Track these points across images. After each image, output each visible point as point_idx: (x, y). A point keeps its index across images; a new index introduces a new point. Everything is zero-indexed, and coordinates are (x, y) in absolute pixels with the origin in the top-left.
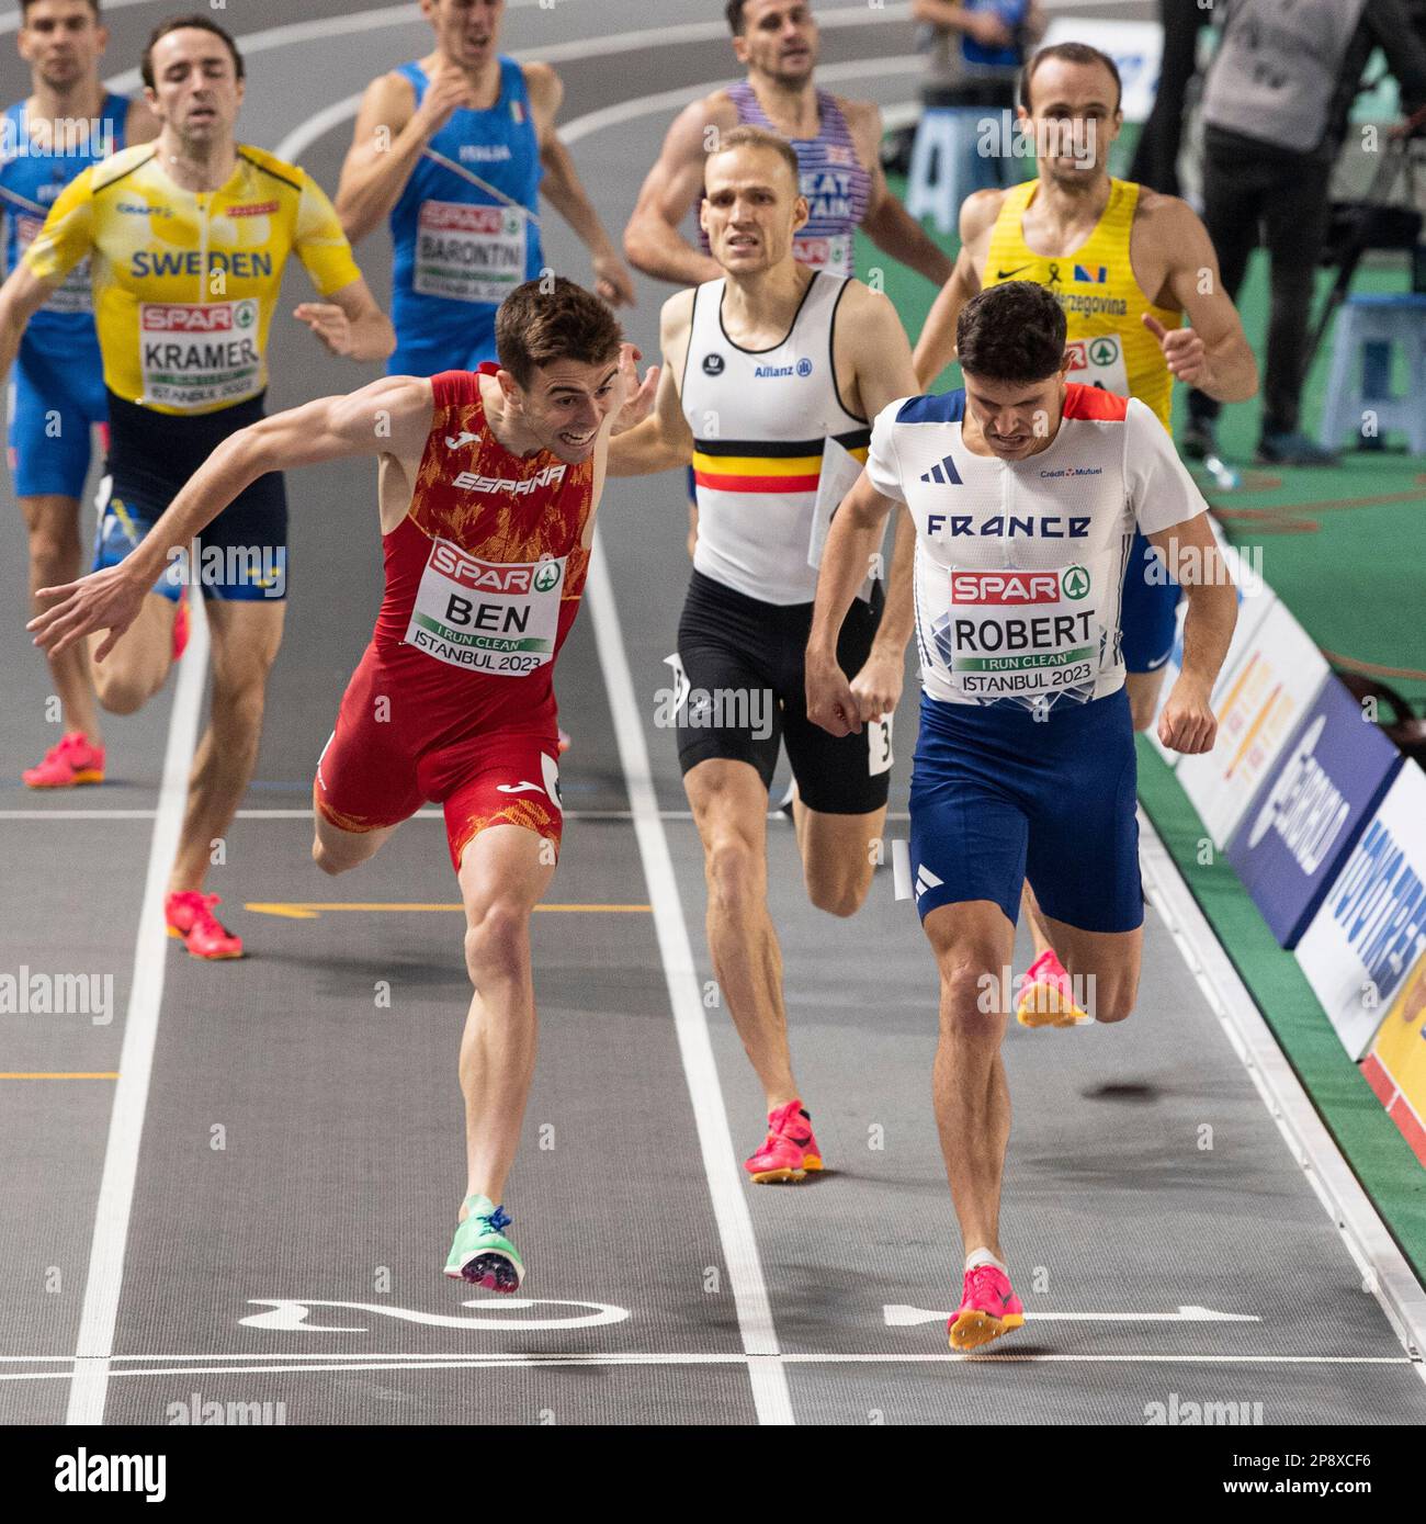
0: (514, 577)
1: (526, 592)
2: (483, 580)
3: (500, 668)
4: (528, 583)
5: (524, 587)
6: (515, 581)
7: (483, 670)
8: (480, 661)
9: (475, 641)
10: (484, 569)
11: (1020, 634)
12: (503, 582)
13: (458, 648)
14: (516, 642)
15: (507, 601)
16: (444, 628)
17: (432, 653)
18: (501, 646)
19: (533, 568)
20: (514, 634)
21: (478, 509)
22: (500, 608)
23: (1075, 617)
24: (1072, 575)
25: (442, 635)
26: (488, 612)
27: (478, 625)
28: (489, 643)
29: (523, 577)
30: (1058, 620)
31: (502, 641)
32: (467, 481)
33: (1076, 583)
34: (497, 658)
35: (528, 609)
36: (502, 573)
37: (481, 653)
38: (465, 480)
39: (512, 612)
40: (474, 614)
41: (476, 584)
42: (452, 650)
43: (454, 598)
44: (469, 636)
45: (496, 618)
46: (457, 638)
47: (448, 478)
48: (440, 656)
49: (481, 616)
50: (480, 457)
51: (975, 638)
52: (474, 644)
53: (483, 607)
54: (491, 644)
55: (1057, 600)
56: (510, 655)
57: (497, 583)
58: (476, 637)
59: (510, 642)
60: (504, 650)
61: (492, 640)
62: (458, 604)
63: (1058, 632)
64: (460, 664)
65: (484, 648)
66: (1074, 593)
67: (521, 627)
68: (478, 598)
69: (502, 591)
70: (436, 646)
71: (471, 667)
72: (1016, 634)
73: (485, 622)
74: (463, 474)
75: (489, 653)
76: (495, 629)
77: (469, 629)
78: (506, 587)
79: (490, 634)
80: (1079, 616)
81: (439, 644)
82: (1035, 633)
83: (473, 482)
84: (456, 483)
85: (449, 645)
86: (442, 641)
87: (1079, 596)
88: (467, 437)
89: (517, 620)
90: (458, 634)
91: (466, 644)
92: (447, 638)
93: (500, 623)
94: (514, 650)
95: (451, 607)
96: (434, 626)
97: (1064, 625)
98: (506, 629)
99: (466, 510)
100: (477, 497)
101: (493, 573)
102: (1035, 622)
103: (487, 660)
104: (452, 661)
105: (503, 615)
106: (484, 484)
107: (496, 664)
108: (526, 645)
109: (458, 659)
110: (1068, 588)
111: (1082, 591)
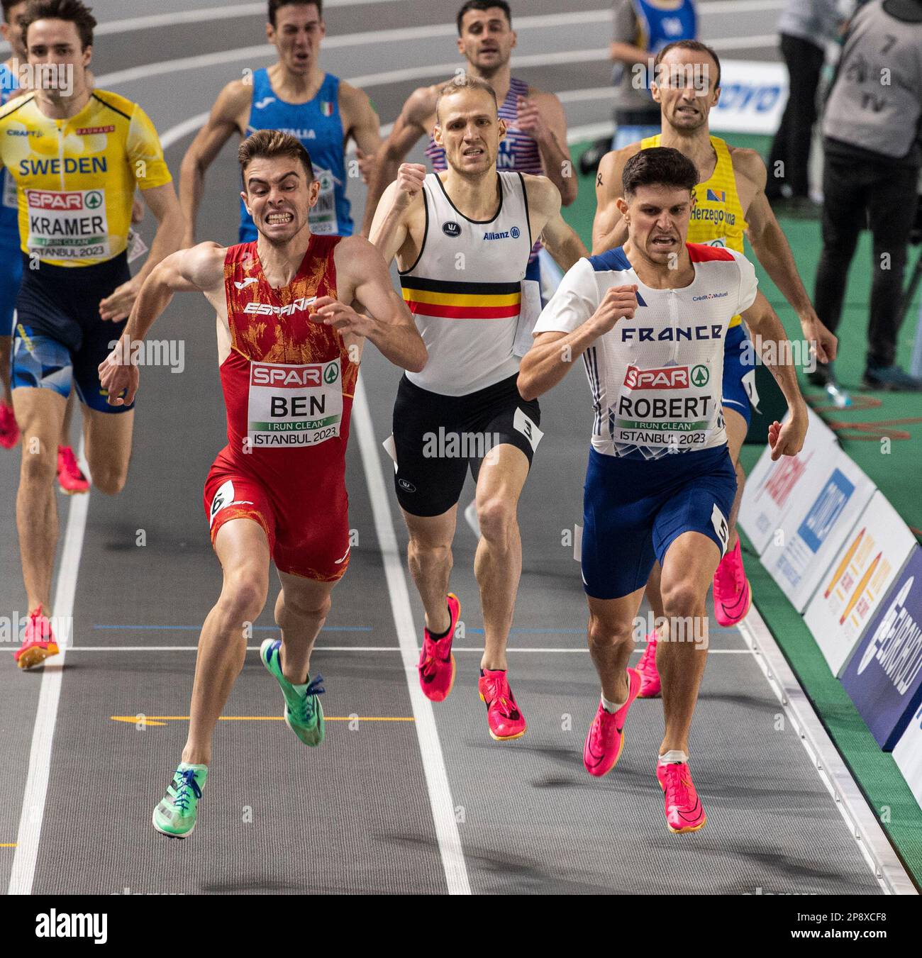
0: (308, 374)
1: (320, 385)
2: (289, 380)
3: (315, 441)
4: (320, 378)
5: (318, 382)
6: (310, 377)
7: (305, 445)
8: (301, 440)
9: (295, 427)
10: (287, 371)
11: (662, 408)
12: (301, 377)
13: (285, 434)
14: (320, 421)
15: (308, 392)
16: (272, 424)
17: (269, 446)
18: (312, 425)
19: (321, 367)
20: (318, 416)
21: (263, 326)
22: (304, 398)
23: (698, 399)
24: (697, 369)
25: (272, 430)
26: (298, 403)
27: (294, 414)
28: (303, 426)
29: (314, 374)
30: (687, 400)
31: (312, 422)
32: (253, 308)
33: (700, 377)
34: (311, 434)
35: (323, 396)
36: (300, 372)
37: (300, 434)
38: (251, 308)
39: (313, 400)
40: (289, 407)
41: (285, 383)
42: (281, 437)
43: (274, 399)
44: (290, 423)
45: (304, 406)
46: (283, 428)
47: (240, 308)
48: (275, 445)
49: (294, 406)
50: (259, 292)
51: (632, 409)
52: (294, 429)
53: (294, 400)
54: (305, 426)
55: (687, 386)
56: (319, 431)
57: (297, 380)
58: (294, 424)
59: (317, 422)
60: (315, 428)
61: (305, 423)
62: (278, 403)
63: (687, 408)
64: (289, 445)
65: (301, 430)
66: (698, 382)
67: (322, 410)
68: (289, 394)
69: (303, 386)
70: (270, 439)
71: (297, 445)
72: (660, 408)
73: (298, 410)
74: (249, 304)
75: (305, 432)
76: (305, 414)
77: (288, 418)
78: (305, 382)
79: (302, 419)
80: (701, 398)
81: (272, 437)
82: (672, 408)
83: (256, 308)
84: (246, 311)
85: (278, 434)
86: (272, 434)
87: (701, 385)
88: (249, 281)
89: (318, 405)
90: (283, 424)
91: (290, 429)
92: (277, 430)
93: (307, 410)
94: (320, 427)
95: (274, 406)
96: (264, 426)
97: (691, 404)
98: (312, 413)
99: (255, 328)
100: (261, 318)
101: (293, 373)
102: (672, 401)
103: (305, 437)
104: (284, 445)
105: (307, 403)
106: (265, 309)
107: (312, 438)
108: (327, 422)
109: (287, 442)
110: (694, 378)
111: (703, 381)
